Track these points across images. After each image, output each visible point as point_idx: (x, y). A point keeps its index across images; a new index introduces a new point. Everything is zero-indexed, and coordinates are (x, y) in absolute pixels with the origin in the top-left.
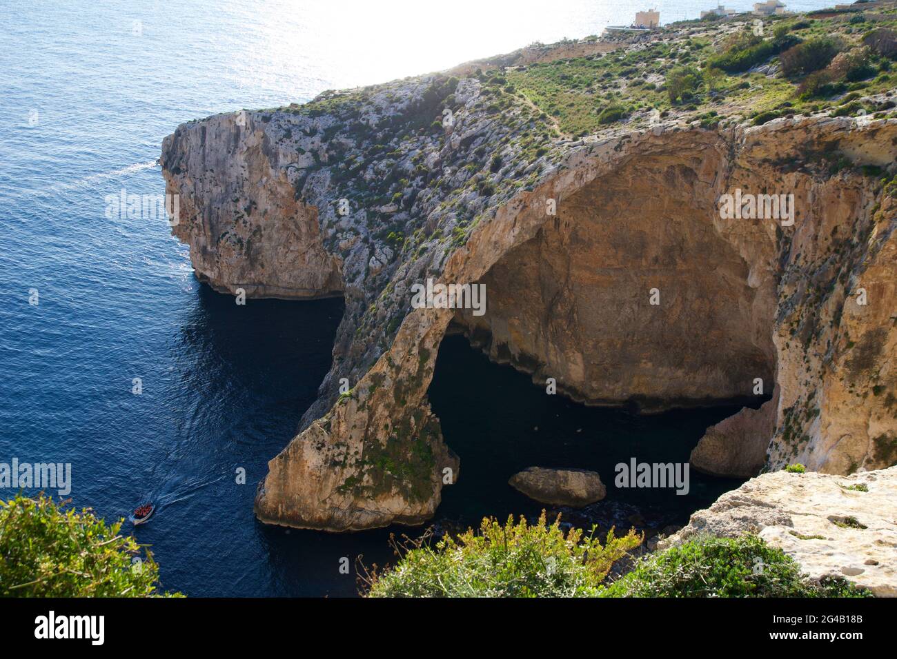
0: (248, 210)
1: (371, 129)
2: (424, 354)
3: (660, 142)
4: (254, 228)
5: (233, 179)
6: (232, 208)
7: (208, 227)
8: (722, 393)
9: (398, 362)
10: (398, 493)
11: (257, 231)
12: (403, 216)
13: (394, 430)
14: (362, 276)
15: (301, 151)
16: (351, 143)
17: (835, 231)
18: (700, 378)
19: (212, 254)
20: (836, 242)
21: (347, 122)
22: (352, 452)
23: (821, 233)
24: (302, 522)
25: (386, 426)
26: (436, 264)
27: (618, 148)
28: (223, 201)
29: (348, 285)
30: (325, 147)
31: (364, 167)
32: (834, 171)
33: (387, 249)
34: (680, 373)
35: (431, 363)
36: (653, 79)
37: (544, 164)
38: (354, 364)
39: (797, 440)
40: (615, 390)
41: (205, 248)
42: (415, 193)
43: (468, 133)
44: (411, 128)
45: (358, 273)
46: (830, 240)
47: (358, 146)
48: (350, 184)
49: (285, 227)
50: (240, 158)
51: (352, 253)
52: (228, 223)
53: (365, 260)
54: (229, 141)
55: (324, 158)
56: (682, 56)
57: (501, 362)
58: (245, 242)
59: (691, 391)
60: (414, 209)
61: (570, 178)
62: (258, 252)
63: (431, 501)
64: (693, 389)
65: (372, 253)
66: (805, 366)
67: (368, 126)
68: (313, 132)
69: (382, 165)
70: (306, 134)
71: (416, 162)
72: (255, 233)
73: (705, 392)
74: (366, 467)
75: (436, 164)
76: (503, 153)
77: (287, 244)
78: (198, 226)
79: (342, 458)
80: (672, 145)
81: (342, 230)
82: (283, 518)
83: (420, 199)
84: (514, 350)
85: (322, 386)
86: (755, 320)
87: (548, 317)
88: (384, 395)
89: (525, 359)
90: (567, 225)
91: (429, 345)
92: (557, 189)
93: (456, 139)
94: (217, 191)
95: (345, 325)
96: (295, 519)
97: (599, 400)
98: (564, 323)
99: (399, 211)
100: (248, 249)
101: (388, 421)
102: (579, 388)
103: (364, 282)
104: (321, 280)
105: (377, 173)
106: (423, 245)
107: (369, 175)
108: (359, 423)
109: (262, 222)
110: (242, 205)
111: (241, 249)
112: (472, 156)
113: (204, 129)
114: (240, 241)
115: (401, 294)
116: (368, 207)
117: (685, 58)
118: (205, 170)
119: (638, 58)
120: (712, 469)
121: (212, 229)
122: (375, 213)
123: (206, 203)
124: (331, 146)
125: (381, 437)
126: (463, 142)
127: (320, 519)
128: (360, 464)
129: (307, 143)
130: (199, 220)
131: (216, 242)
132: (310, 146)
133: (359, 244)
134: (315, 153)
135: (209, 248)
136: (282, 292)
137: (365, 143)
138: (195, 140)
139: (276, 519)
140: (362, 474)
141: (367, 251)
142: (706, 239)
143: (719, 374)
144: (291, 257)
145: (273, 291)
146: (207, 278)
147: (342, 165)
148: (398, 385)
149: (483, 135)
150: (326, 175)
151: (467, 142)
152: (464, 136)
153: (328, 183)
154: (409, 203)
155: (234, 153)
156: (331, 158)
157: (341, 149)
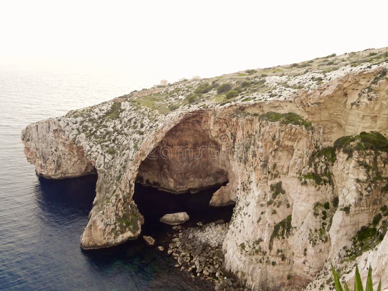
0: (56, 150)
1: (96, 120)
2: (131, 186)
3: (192, 114)
4: (58, 155)
5: (49, 141)
6: (50, 150)
7: (42, 157)
8: (213, 184)
9: (123, 189)
10: (129, 230)
11: (59, 157)
12: (113, 145)
13: (124, 211)
14: (103, 165)
15: (73, 129)
16: (90, 125)
17: (248, 132)
18: (207, 180)
19: (44, 166)
20: (249, 135)
21: (87, 119)
22: (112, 220)
23: (244, 133)
24: (98, 246)
25: (122, 210)
26: (130, 158)
27: (179, 117)
28: (46, 148)
29: (98, 169)
30: (81, 127)
31: (96, 132)
32: (246, 116)
33: (110, 155)
34: (201, 180)
35: (133, 188)
36: (180, 97)
37: (159, 124)
38: (106, 193)
39: (247, 190)
40: (183, 188)
41: (41, 165)
42: (115, 138)
43: (130, 117)
44: (109, 118)
45: (101, 164)
46: (247, 135)
47: (93, 126)
48: (92, 137)
49: (70, 154)
50: (51, 134)
51: (98, 158)
52: (49, 155)
53: (103, 160)
54: (47, 129)
55: (81, 130)
56: (187, 91)
57: (147, 185)
58: (56, 161)
59: (205, 185)
60: (116, 142)
61: (167, 127)
62: (60, 163)
63: (139, 231)
64: (205, 184)
65: (105, 158)
66: (246, 170)
67: (94, 119)
68: (76, 123)
69: (102, 130)
70: (74, 123)
71: (113, 128)
72: (59, 158)
73: (208, 184)
74: (117, 224)
75: (121, 128)
76: (143, 122)
77: (70, 159)
78: (38, 158)
79: (109, 223)
80: (195, 114)
81: (93, 152)
82: (91, 246)
83: (118, 139)
84: (151, 181)
85: (94, 202)
86: (220, 161)
87: (161, 169)
88: (120, 200)
89: (155, 183)
90: (165, 141)
91: (132, 182)
92: (164, 131)
93: (126, 120)
94: (43, 145)
95: (99, 182)
96: (95, 245)
97: (180, 192)
98: (166, 170)
99: (111, 144)
100: (57, 162)
101: (122, 208)
102: (173, 189)
103: (104, 167)
104: (84, 169)
105: (101, 133)
106: (124, 152)
107: (98, 133)
108: (113, 211)
109: (61, 154)
110: (53, 149)
111: (55, 163)
112: (133, 124)
113: (37, 126)
114: (54, 161)
115: (119, 169)
116: (100, 143)
117: (188, 91)
118: (39, 139)
119: (173, 92)
120: (216, 205)
121: (43, 158)
122: (103, 145)
123: (40, 150)
124: (83, 127)
125: (121, 214)
126: (128, 121)
127: (104, 244)
128: (115, 224)
129: (74, 126)
130: (38, 156)
131: (45, 162)
132: (76, 127)
133: (100, 155)
134: (78, 129)
135: (43, 164)
136: (70, 175)
137: (95, 124)
138: (34, 130)
139: (89, 247)
140: (116, 227)
141: (103, 157)
142: (204, 140)
143: (211, 178)
144: (72, 163)
145: (67, 175)
146: (42, 174)
147: (88, 132)
148: (124, 197)
149: (134, 118)
150: (83, 135)
151: (130, 120)
152: (128, 118)
153: (84, 138)
154: (114, 141)
155: (49, 132)
156: (83, 130)
157: (86, 127)
